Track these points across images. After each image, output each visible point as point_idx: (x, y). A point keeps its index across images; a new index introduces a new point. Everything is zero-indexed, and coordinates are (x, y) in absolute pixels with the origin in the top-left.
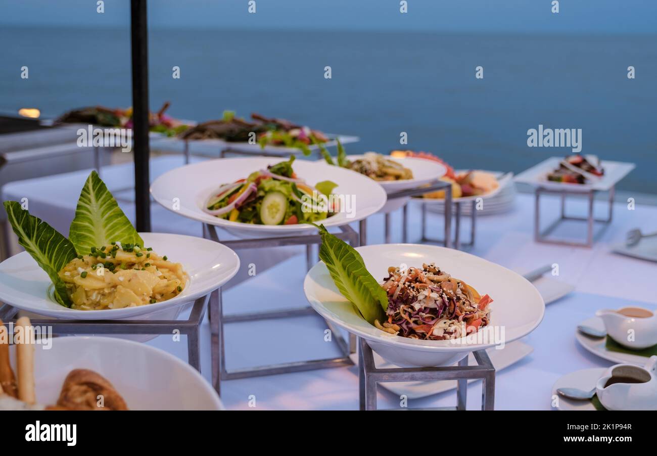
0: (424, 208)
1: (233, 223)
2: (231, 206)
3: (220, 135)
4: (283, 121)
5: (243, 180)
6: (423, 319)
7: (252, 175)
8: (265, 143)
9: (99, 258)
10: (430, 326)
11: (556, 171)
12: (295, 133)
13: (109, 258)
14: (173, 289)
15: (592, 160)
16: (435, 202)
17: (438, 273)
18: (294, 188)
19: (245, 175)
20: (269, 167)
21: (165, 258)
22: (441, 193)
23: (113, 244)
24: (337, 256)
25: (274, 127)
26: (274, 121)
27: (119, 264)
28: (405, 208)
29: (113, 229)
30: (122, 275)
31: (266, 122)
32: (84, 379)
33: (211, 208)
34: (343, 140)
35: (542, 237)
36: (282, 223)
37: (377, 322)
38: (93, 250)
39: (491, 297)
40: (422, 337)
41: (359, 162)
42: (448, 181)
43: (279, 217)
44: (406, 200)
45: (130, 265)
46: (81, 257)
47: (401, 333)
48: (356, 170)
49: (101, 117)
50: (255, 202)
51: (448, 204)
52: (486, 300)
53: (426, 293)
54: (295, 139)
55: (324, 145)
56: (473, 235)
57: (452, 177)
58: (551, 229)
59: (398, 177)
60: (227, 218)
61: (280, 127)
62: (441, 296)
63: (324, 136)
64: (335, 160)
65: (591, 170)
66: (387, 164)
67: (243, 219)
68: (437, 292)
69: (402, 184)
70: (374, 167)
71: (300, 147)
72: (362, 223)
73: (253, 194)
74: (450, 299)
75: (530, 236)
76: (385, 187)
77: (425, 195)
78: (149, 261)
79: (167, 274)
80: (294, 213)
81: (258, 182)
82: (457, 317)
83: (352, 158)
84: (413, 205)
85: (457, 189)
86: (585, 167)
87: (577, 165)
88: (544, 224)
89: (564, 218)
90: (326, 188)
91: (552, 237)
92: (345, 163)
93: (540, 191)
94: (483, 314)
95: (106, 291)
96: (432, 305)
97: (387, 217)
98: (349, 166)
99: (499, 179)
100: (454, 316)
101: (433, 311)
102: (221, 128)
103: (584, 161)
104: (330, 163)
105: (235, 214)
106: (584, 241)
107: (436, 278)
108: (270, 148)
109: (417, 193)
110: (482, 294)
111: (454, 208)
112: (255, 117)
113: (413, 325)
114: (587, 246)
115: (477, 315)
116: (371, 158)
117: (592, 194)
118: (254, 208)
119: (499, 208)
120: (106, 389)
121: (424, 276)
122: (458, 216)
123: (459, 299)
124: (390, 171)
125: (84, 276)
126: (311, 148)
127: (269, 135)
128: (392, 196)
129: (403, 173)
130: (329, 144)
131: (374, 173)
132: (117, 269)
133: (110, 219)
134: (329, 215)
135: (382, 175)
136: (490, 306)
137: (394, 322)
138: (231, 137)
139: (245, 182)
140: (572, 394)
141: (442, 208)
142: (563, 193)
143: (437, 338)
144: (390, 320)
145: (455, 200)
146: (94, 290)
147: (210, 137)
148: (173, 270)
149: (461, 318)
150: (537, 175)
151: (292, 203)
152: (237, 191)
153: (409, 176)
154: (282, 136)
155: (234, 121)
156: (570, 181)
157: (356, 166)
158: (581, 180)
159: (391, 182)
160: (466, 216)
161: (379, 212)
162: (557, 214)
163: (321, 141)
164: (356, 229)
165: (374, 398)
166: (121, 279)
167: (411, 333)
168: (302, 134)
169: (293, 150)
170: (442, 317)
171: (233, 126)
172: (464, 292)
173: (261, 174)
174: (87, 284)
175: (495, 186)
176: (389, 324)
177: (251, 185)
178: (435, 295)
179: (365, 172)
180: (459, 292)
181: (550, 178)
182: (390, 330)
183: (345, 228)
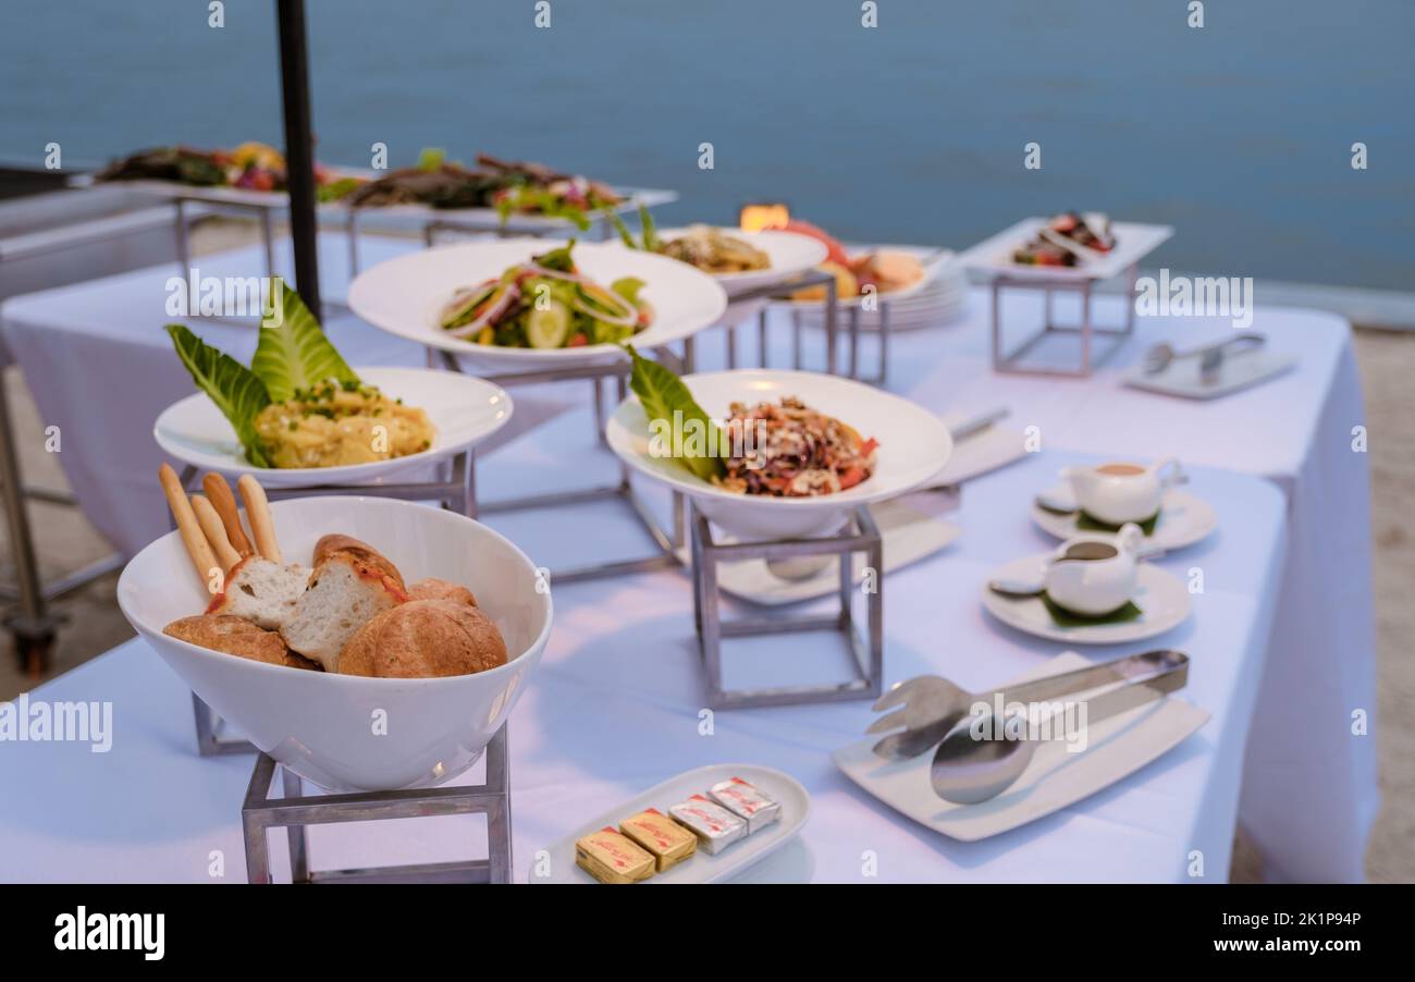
0: (797, 319)
1: (486, 349)
2: (481, 323)
3: (421, 197)
4: (536, 167)
5: (493, 282)
6: (781, 470)
7: (509, 272)
8: (508, 210)
9: (310, 403)
10: (788, 480)
11: (1031, 246)
12: (560, 189)
13: (323, 402)
14: (418, 443)
15: (1096, 223)
16: (813, 307)
17: (802, 408)
18: (579, 291)
19: (496, 272)
20: (535, 259)
21: (399, 402)
22: (822, 290)
23: (325, 382)
24: (654, 384)
25: (521, 179)
26: (519, 169)
27: (339, 409)
28: (762, 317)
29: (315, 361)
30: (347, 425)
31: (505, 170)
32: (343, 545)
33: (448, 327)
34: (647, 198)
35: (1006, 364)
36: (564, 345)
37: (715, 479)
38: (298, 393)
39: (878, 439)
40: (779, 494)
41: (678, 243)
42: (832, 269)
43: (558, 336)
44: (759, 304)
45: (355, 411)
46: (280, 403)
47: (749, 490)
48: (675, 257)
49: (189, 168)
50: (518, 314)
51: (831, 310)
52: (871, 445)
53: (781, 434)
54: (561, 201)
55: (615, 211)
56: (883, 364)
57: (841, 262)
58: (1023, 350)
59: (745, 267)
60: (476, 339)
61: (531, 179)
62: (804, 438)
63: (613, 193)
64: (637, 238)
65: (1091, 241)
66: (727, 244)
67: (500, 341)
68: (800, 432)
69: (754, 277)
70: (705, 250)
71: (572, 216)
72: (688, 343)
73: (514, 302)
74: (818, 443)
75: (984, 362)
76: (725, 285)
77: (796, 293)
78: (379, 405)
79: (406, 424)
80: (581, 330)
81: (520, 281)
82: (826, 467)
83: (667, 235)
84: (778, 313)
85: (846, 281)
86: (1079, 235)
87: (1066, 233)
88: (1009, 343)
89: (1050, 329)
90: (629, 288)
91: (1026, 363)
92: (654, 245)
93: (1000, 282)
94: (866, 463)
95: (328, 447)
96: (791, 451)
97: (731, 336)
98: (662, 249)
99: (926, 263)
100: (822, 465)
101: (794, 459)
102: (421, 183)
103: (1081, 225)
104: (630, 245)
105: (488, 334)
106: (1075, 367)
107: (797, 413)
108: (517, 220)
109: (781, 292)
110: (866, 438)
111: (843, 318)
112: (485, 162)
113: (764, 480)
114: (1082, 375)
115: (856, 463)
116: (698, 235)
117: (1089, 286)
118: (518, 325)
119: (932, 315)
120: (374, 555)
121: (781, 413)
122: (854, 331)
123: (830, 443)
124: (731, 256)
125: (293, 427)
126: (593, 216)
127: (515, 195)
128: (736, 298)
129: (752, 259)
130: (623, 208)
131: (706, 260)
132: (337, 416)
133: (308, 347)
134: (637, 330)
135: (718, 264)
136: (878, 453)
137: (739, 476)
138: (441, 199)
139: (498, 284)
140: (1011, 588)
141: (821, 318)
142: (1047, 285)
143: (799, 495)
144: (733, 474)
145: (845, 302)
146: (309, 447)
147: (403, 200)
148: (414, 417)
149: (833, 467)
150: (995, 254)
151: (577, 315)
152: (487, 299)
153: (764, 263)
154: (536, 196)
155: (447, 171)
156: (1050, 262)
157: (676, 250)
158: (1069, 260)
159: (734, 277)
160: (869, 330)
161: (715, 325)
162: (1036, 322)
163: (608, 203)
164: (678, 351)
165: (715, 606)
166: (348, 429)
167: (764, 490)
168: (574, 191)
169: (559, 221)
170: (806, 468)
171: (442, 179)
172: (839, 432)
173: (521, 271)
174: (299, 438)
175: (917, 276)
176: (732, 480)
177: (510, 290)
178: (795, 437)
179: (689, 258)
180: (831, 433)
181: (1019, 259)
182: (735, 487)
183: (661, 351)
